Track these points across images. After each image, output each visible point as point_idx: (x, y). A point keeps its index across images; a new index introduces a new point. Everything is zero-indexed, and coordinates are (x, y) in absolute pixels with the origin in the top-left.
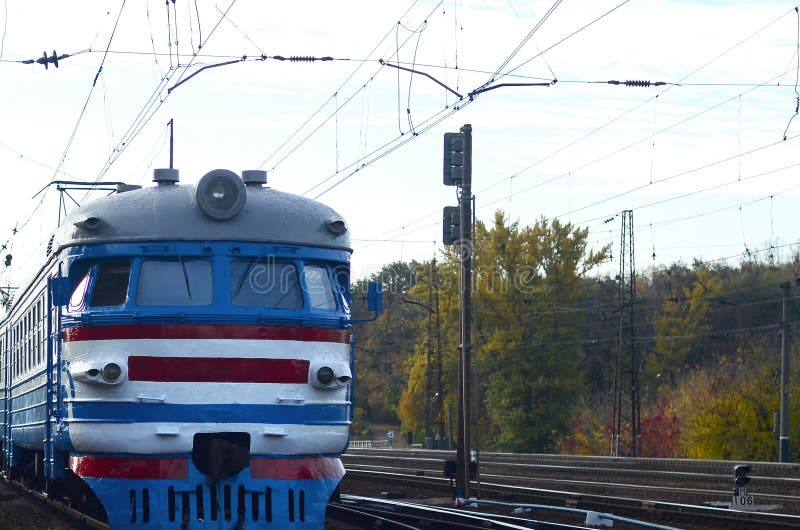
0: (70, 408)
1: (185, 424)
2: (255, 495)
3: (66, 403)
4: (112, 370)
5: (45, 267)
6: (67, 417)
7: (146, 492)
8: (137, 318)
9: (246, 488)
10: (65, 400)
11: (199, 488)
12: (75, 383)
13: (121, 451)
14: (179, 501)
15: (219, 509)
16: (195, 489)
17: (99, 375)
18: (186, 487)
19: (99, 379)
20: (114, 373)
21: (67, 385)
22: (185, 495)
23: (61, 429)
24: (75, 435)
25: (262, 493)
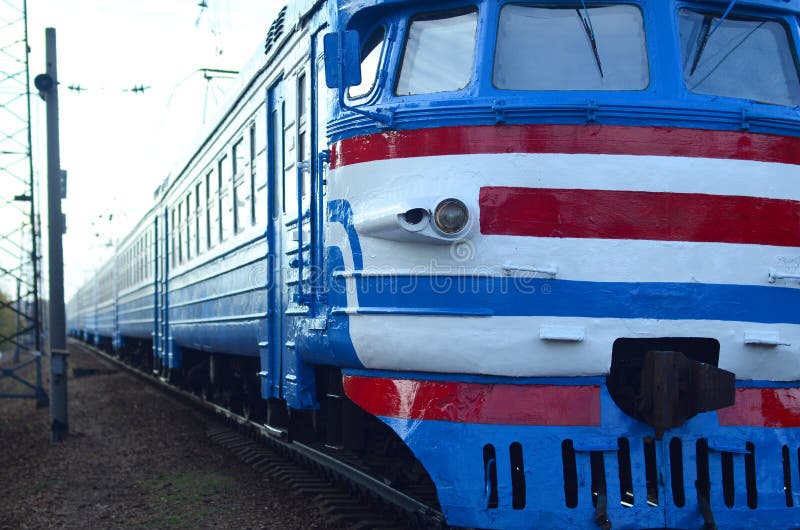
0: (351, 288)
1: (597, 321)
2: (727, 459)
3: (342, 279)
4: (451, 214)
5: (261, 72)
6: (345, 305)
7: (516, 450)
8: (500, 112)
9: (710, 444)
10: (336, 273)
11: (623, 443)
12: (363, 241)
13: (462, 371)
14: (584, 468)
15: (662, 484)
16: (615, 445)
17: (425, 221)
18: (596, 442)
19: (424, 228)
20: (456, 219)
21: (344, 245)
22: (597, 458)
23: (327, 327)
24: (362, 339)
25: (738, 454)
